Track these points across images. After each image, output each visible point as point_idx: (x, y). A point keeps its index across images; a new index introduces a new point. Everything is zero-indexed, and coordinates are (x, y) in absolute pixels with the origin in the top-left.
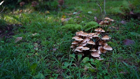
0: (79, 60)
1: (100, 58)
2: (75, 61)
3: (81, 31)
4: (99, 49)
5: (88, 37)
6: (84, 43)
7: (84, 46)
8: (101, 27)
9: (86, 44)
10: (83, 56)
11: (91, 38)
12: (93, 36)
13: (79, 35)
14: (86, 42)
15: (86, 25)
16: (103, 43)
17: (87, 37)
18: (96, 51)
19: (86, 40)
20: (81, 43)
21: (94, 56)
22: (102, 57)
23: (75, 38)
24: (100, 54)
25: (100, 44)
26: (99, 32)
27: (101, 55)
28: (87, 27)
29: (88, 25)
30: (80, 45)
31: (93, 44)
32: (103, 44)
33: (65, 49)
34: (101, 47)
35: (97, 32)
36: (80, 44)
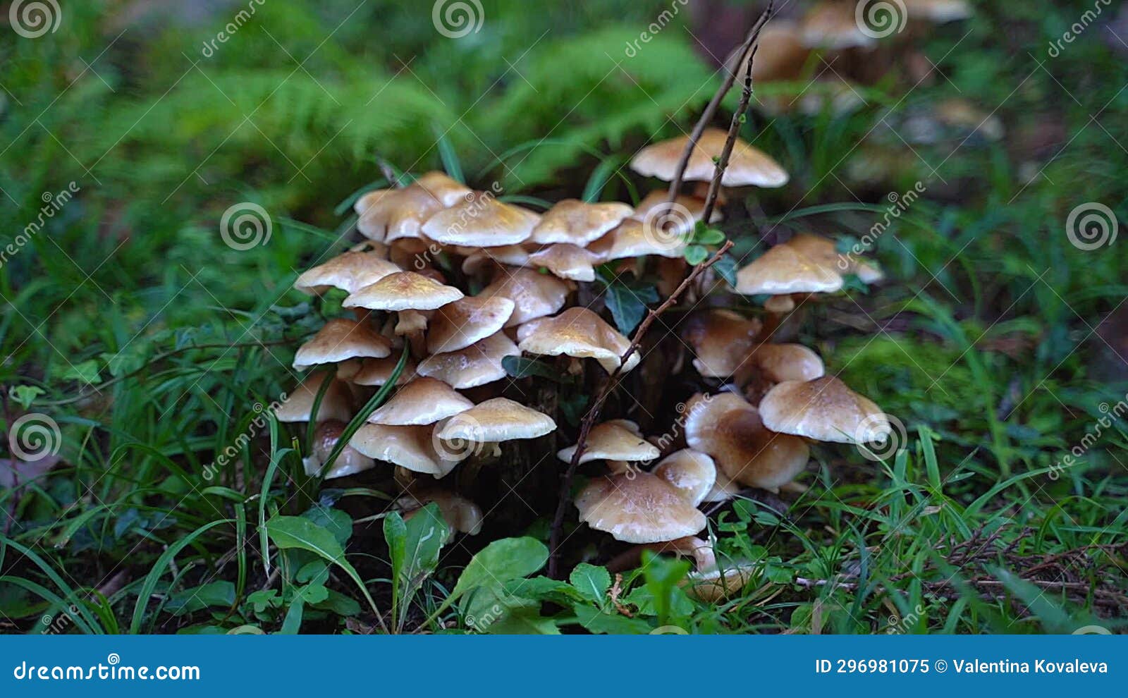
0: (403, 598)
1: (706, 550)
2: (348, 607)
3: (435, 180)
4: (691, 426)
5: (538, 257)
6: (474, 352)
7: (475, 395)
8: (721, 120)
9: (508, 361)
10: (459, 535)
11: (582, 271)
12: (607, 240)
13: (406, 228)
14: (511, 331)
15: (521, 92)
16: (757, 340)
17: (521, 259)
18: (648, 453)
19: (504, 310)
20: (426, 355)
21: (618, 532)
22: (740, 541)
23: (344, 285)
24: (704, 507)
25: (711, 364)
26: (688, 190)
27: (733, 518)
28: (528, 122)
29: (543, 88)
30: (423, 370)
31: (600, 353)
32: (756, 365)
33: (196, 444)
34: (731, 402)
35: (664, 185)
36: (414, 361)
